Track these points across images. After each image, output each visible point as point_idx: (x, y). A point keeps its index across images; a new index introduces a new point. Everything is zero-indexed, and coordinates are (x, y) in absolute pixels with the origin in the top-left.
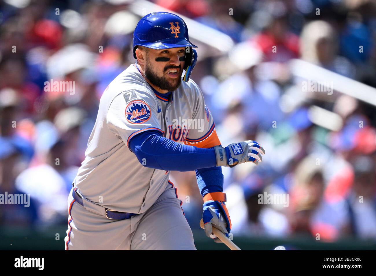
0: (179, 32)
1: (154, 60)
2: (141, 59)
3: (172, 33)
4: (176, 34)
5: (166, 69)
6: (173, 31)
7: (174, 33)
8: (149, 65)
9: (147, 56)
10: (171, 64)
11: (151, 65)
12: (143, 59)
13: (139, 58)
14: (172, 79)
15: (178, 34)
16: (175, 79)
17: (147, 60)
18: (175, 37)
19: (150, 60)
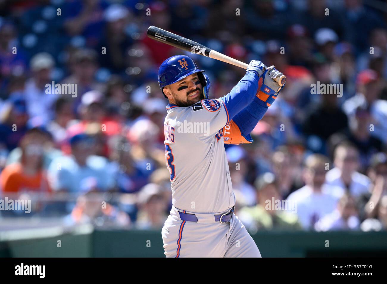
0: (187, 65)
1: (177, 91)
2: (169, 95)
3: (182, 67)
4: (186, 67)
5: (188, 94)
6: (182, 66)
7: (184, 67)
8: (175, 96)
9: (171, 91)
10: (191, 89)
11: (176, 96)
12: (170, 95)
13: (168, 95)
14: (194, 99)
15: (187, 67)
16: (197, 97)
17: (173, 93)
18: (186, 69)
19: (175, 93)
